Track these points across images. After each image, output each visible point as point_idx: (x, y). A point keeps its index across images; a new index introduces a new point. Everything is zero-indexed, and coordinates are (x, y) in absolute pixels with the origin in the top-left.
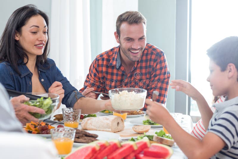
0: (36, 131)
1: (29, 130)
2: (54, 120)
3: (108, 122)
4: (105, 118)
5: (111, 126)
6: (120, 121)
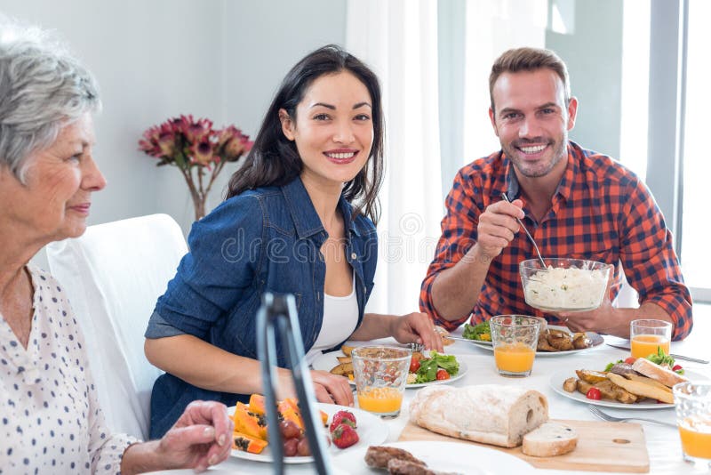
0: (263, 438)
3: (497, 411)
4: (489, 395)
5: (507, 426)
6: (535, 404)
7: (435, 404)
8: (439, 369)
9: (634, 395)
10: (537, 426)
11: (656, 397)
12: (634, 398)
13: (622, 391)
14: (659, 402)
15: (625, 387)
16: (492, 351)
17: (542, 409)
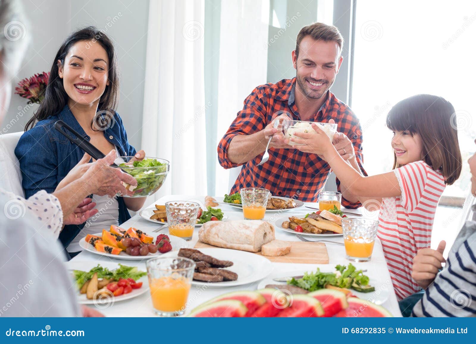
0: (120, 247)
1: (106, 246)
2: (151, 218)
3: (248, 232)
4: (243, 224)
5: (253, 240)
6: (268, 230)
7: (214, 230)
8: (212, 217)
9: (321, 229)
10: (269, 242)
11: (333, 230)
12: (321, 231)
13: (314, 227)
14: (334, 233)
15: (316, 225)
16: (242, 209)
17: (271, 232)
